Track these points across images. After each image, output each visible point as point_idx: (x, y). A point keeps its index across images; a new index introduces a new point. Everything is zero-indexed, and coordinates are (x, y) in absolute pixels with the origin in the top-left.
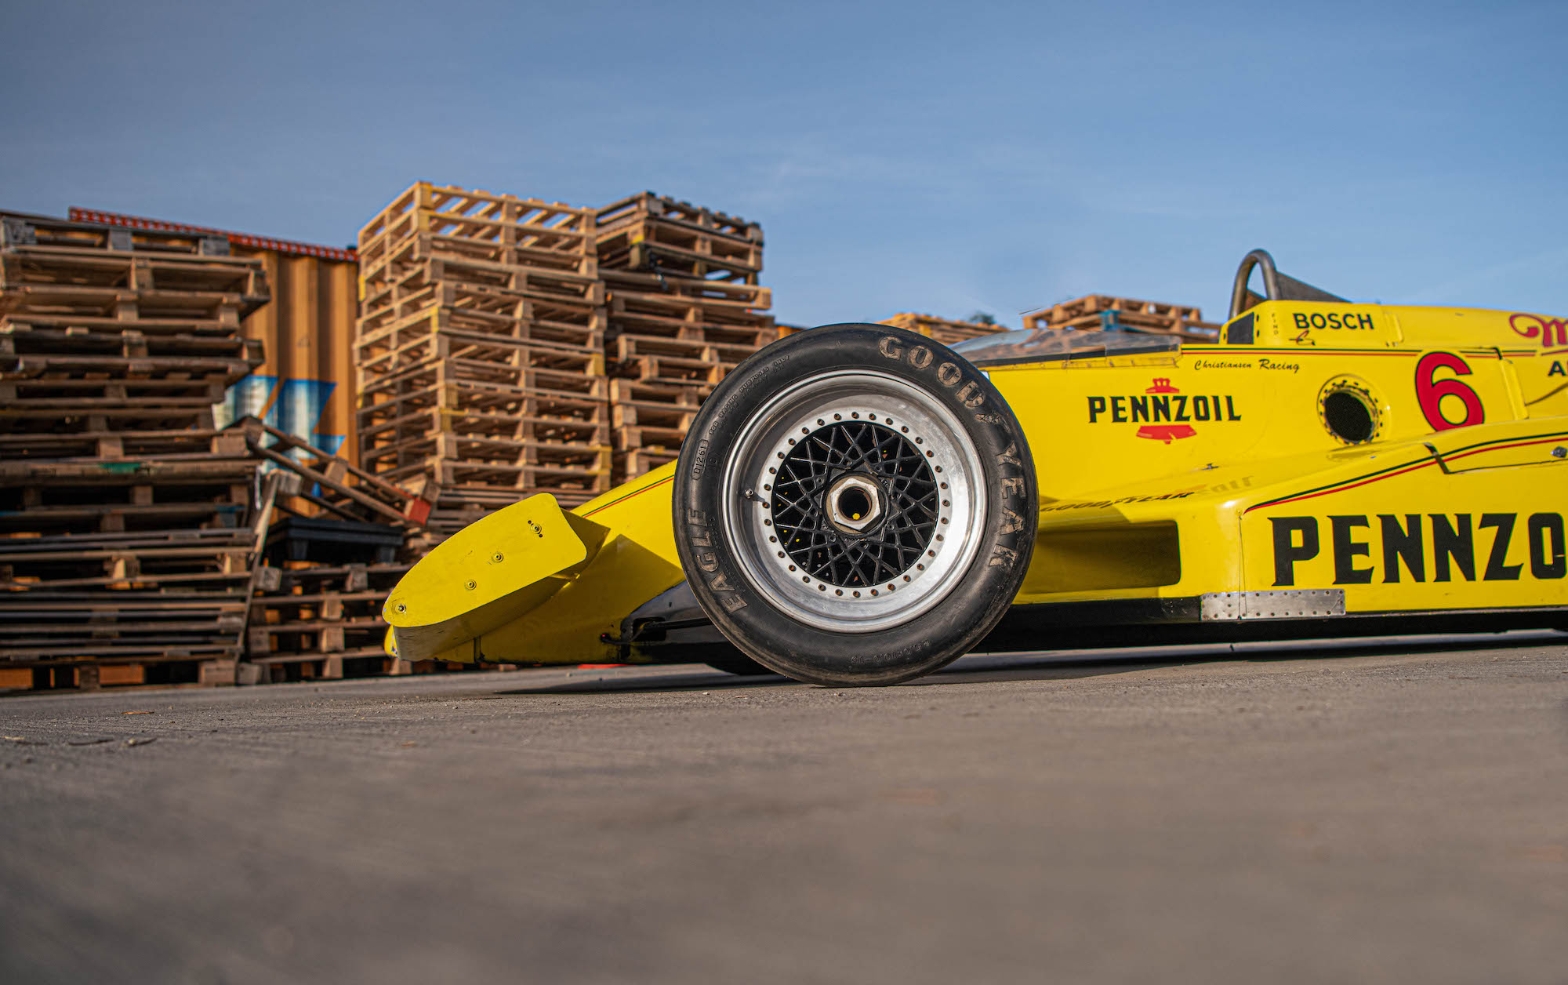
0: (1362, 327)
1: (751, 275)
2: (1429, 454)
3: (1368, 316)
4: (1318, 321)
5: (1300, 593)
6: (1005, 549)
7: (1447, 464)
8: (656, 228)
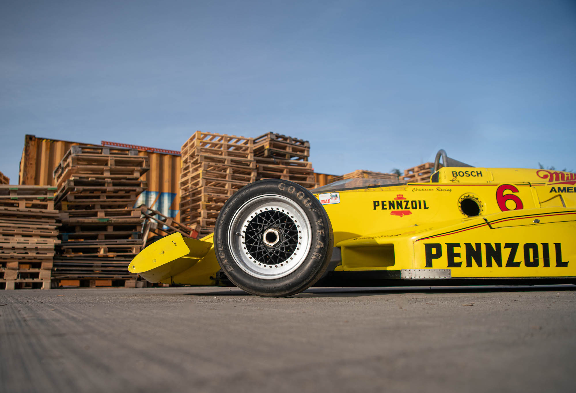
0: (478, 176)
1: (306, 158)
2: (485, 222)
3: (481, 172)
4: (461, 174)
5: (435, 270)
6: (317, 253)
7: (492, 225)
8: (273, 143)
